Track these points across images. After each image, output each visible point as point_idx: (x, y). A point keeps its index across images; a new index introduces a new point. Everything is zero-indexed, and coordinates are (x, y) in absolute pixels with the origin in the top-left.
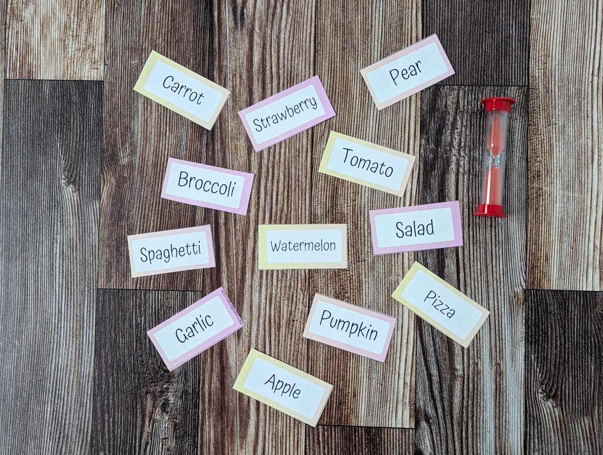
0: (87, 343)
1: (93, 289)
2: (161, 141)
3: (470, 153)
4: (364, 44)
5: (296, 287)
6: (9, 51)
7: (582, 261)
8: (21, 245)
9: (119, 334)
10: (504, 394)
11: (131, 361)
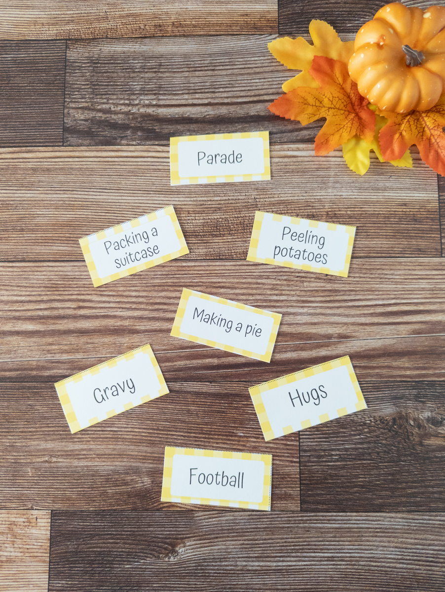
0: (368, 522)
1: (301, 516)
2: (123, 436)
3: (136, 94)
4: (18, 208)
5: (288, 274)
9: (354, 482)
11: (385, 466)
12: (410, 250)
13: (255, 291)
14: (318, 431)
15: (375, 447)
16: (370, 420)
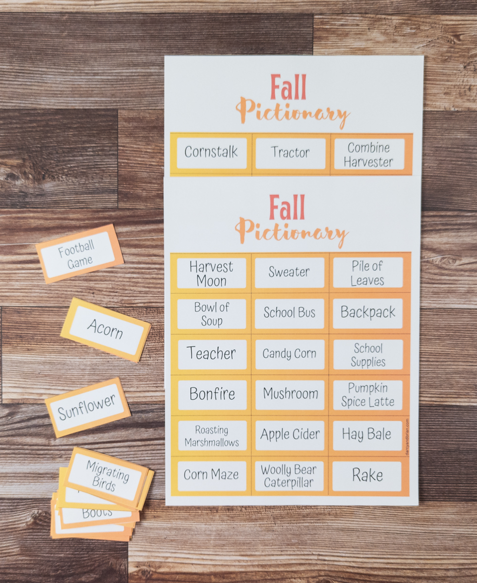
0: (68, 102)
1: (118, 106)
5: (124, 295)
6: (340, 17)
7: (154, 547)
8: (157, 34)
9: (76, 132)
10: (36, 481)
11: (52, 143)
12: (26, 313)
13: (151, 281)
14: (103, 170)
15: (59, 157)
16: (62, 178)
